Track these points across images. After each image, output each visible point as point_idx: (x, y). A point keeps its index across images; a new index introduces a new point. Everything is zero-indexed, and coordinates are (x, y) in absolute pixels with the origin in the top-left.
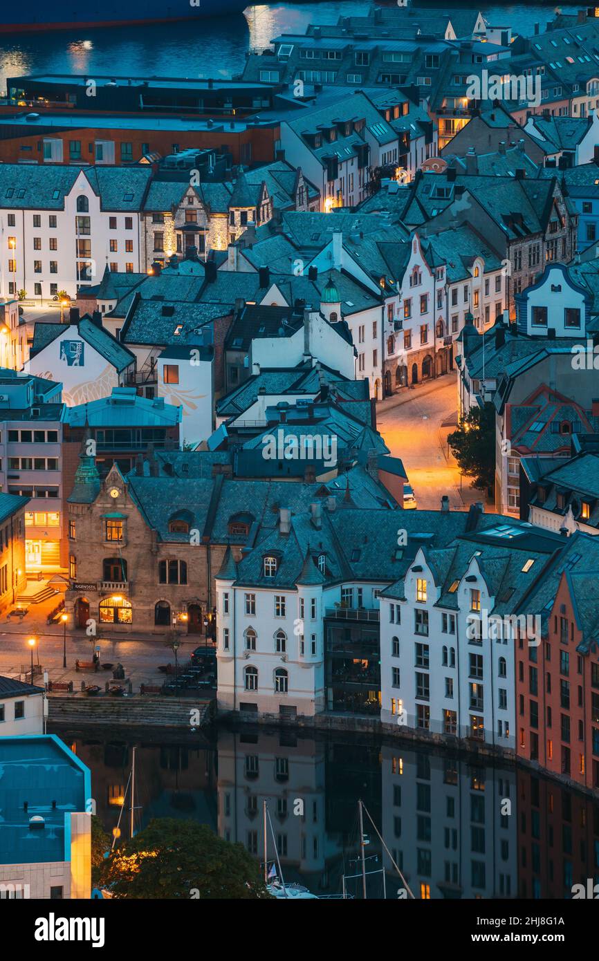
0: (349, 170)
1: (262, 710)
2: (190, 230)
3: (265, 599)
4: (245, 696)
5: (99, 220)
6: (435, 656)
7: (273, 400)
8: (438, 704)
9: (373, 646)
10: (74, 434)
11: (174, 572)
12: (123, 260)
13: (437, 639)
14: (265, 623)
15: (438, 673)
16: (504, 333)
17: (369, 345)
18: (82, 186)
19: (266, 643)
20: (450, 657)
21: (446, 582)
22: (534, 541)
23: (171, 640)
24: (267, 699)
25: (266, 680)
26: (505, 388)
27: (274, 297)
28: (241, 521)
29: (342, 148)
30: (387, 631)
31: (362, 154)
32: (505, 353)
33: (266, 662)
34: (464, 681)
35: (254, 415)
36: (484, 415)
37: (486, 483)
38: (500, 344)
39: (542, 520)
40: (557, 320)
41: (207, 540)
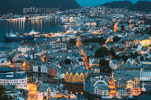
0: (39, 46)
2: (31, 49)
3: (35, 66)
5: (27, 48)
8: (44, 71)
10: (26, 58)
11: (31, 65)
12: (28, 50)
13: (43, 68)
14: (35, 67)
15: (44, 70)
16: (47, 53)
17: (40, 54)
18: (26, 46)
19: (35, 68)
20: (44, 69)
21: (44, 66)
23: (31, 68)
24: (35, 71)
26: (47, 56)
27: (36, 52)
28: (34, 63)
29: (39, 44)
30: (41, 68)
31: (40, 45)
35: (35, 57)
36: (46, 57)
37: (46, 61)
39: (49, 62)
40: (49, 53)
41: (32, 64)
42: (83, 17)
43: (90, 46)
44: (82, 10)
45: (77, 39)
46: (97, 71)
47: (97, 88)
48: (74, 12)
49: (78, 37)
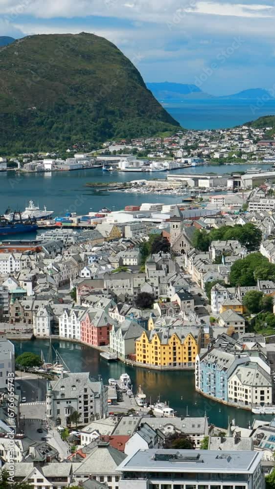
1: (41, 335)
2: (28, 263)
3: (41, 319)
4: (38, 333)
5: (14, 261)
6: (68, 326)
7: (41, 288)
8: (68, 333)
9: (58, 324)
10: (10, 294)
11: (27, 314)
12: (17, 267)
13: (68, 324)
14: (41, 322)
15: (68, 329)
17: (57, 279)
18: (11, 256)
19: (41, 325)
20: (70, 326)
22: (82, 308)
23: (26, 325)
25: (41, 331)
27: (42, 272)
28: (37, 307)
30: (60, 323)
31: (55, 251)
32: (78, 279)
33: (41, 328)
34: (72, 330)
35: (39, 291)
38: (77, 278)
39: (84, 305)
40: (85, 275)
41: (32, 311)
42: (189, 160)
43: (213, 251)
44: (187, 141)
45: (172, 231)
46: (236, 328)
47: (238, 381)
48: (164, 147)
49: (175, 224)
